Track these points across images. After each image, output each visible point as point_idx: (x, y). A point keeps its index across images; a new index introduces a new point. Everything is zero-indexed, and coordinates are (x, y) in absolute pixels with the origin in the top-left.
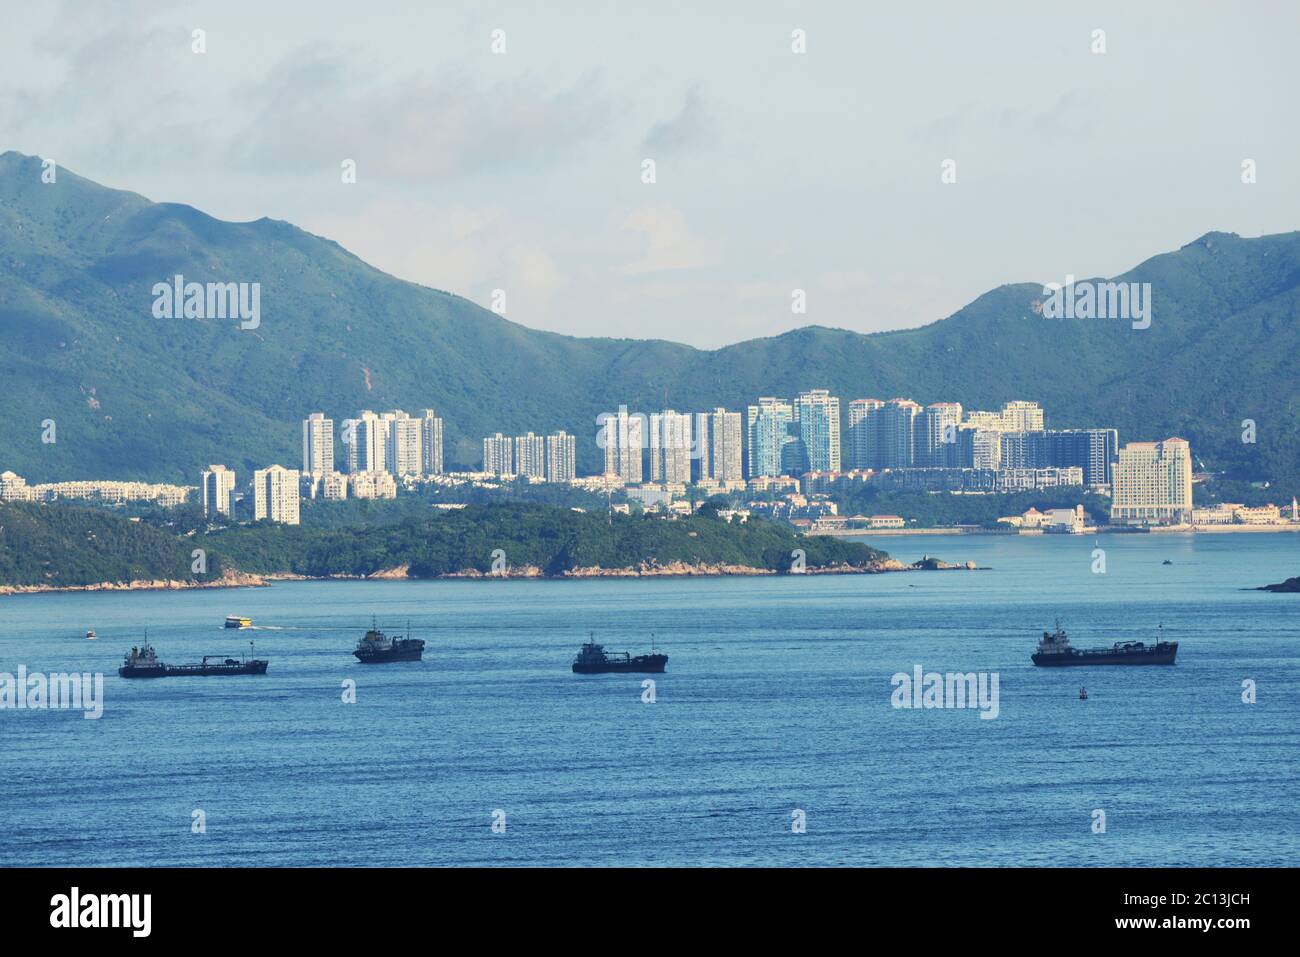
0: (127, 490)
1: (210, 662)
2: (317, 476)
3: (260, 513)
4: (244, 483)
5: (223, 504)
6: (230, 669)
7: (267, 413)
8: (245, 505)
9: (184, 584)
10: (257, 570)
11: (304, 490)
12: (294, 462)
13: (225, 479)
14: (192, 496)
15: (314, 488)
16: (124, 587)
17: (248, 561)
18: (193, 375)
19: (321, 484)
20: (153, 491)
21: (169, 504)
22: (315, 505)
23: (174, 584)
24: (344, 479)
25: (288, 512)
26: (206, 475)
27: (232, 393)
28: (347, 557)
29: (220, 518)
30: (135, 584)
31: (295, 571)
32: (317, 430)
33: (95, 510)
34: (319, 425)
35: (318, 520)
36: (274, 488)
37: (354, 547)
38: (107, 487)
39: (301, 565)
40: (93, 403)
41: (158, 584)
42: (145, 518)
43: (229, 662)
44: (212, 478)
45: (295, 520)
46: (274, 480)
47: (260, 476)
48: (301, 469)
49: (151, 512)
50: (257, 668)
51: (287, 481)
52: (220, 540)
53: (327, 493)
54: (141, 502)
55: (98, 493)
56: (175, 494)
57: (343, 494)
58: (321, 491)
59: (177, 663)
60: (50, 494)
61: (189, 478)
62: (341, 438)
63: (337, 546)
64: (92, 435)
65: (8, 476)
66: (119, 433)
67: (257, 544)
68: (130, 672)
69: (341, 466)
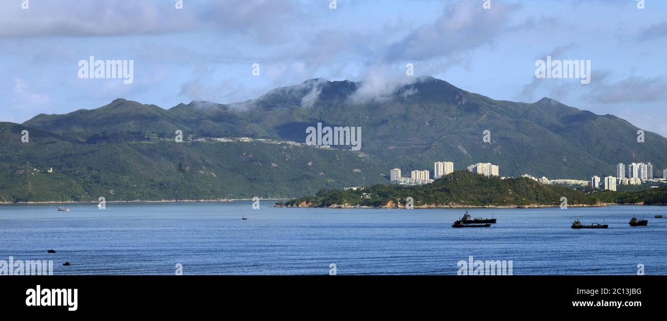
0: (573, 182)
1: (594, 225)
2: (621, 179)
3: (606, 188)
4: (602, 181)
5: (597, 185)
6: (599, 227)
7: (608, 162)
8: (602, 186)
9: (587, 205)
10: (605, 202)
11: (617, 182)
12: (615, 175)
13: (598, 179)
14: (589, 183)
15: (620, 182)
16: (572, 206)
17: (603, 200)
18: (590, 153)
19: (622, 181)
20: (580, 182)
21: (583, 185)
22: (620, 186)
23: (585, 205)
24: (627, 180)
25: (613, 188)
26: (593, 178)
27: (599, 158)
28: (628, 199)
29: (596, 189)
30: (575, 205)
31: (615, 202)
32: (621, 167)
33: (565, 187)
34: (621, 166)
35: (620, 190)
36: (610, 182)
37: (630, 197)
38: (568, 181)
39: (616, 201)
40: (565, 160)
41: (581, 205)
42: (577, 189)
43: (599, 225)
44: (594, 179)
45: (615, 190)
46: (610, 180)
47: (606, 179)
48: (617, 177)
49: (579, 187)
50: (605, 227)
51: (613, 180)
52: (596, 195)
53: (623, 183)
54: (577, 185)
55: (566, 182)
56: (585, 183)
57: (627, 183)
58: (621, 183)
59: (586, 225)
60: (554, 182)
61: (589, 179)
62: (627, 169)
63: (625, 196)
64: (564, 168)
65: (544, 178)
66: (571, 168)
67: (605, 196)
68: (574, 227)
69: (627, 176)
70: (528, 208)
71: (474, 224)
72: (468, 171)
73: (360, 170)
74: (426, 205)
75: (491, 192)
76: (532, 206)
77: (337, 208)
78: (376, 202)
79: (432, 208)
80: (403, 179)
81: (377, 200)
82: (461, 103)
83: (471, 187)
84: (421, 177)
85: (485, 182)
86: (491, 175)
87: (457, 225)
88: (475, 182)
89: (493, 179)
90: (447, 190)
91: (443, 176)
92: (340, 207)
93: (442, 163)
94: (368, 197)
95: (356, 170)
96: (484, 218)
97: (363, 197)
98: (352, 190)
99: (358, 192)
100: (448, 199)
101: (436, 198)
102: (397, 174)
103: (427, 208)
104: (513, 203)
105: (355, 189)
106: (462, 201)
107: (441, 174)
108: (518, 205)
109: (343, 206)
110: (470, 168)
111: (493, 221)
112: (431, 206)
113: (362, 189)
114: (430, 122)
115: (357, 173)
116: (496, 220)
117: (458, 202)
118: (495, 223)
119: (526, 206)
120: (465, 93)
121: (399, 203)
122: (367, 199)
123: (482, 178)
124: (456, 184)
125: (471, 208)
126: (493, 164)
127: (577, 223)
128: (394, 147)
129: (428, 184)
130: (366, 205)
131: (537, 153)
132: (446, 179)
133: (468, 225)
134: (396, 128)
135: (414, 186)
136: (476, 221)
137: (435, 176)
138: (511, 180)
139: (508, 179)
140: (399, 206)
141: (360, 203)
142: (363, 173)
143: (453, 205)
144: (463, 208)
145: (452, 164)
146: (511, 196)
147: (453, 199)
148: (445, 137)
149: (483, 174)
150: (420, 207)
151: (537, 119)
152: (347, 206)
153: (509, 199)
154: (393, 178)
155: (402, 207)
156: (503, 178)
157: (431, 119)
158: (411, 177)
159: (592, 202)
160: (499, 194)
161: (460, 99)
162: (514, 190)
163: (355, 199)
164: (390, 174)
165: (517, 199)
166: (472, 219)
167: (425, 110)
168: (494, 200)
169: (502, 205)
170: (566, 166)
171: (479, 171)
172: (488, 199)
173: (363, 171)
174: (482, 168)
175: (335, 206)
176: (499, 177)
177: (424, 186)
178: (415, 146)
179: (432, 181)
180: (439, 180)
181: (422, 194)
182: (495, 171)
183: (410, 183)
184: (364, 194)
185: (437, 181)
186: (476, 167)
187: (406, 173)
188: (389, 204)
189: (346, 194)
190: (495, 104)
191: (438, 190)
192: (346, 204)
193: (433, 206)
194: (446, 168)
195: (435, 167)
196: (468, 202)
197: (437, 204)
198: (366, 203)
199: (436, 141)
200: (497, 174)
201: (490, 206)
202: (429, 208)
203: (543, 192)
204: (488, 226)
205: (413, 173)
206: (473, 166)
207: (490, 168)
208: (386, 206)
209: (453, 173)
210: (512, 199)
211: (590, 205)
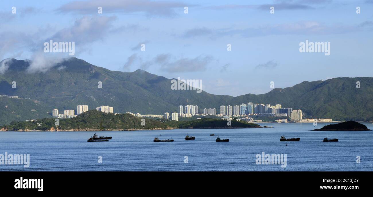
0: (155, 116)
1: (166, 140)
2: (181, 114)
3: (173, 119)
4: (170, 115)
5: (167, 118)
6: (169, 141)
7: (173, 105)
8: (170, 118)
9: (162, 129)
10: (172, 127)
11: (179, 116)
12: (177, 112)
13: (168, 114)
14: (163, 117)
15: (180, 116)
16: (154, 129)
17: (171, 126)
18: (164, 100)
19: (181, 115)
20: (158, 116)
21: (160, 118)
22: (180, 118)
23: (161, 129)
24: (184, 115)
25: (177, 119)
26: (165, 114)
27: (169, 102)
29: (167, 120)
30: (155, 129)
31: (177, 127)
32: (181, 108)
33: (150, 119)
34: (181, 107)
35: (181, 120)
36: (175, 116)
37: (186, 124)
38: (152, 115)
39: (178, 126)
40: (150, 104)
41: (159, 129)
42: (157, 120)
43: (169, 140)
44: (166, 114)
45: (178, 120)
46: (175, 115)
47: (173, 114)
48: (178, 113)
49: (158, 119)
50: (172, 141)
51: (176, 115)
52: (167, 123)
54: (156, 118)
55: (150, 116)
56: (161, 116)
57: (184, 117)
58: (181, 116)
59: (161, 140)
60: (144, 116)
61: (163, 114)
62: (184, 109)
63: (183, 124)
64: (150, 108)
65: (138, 114)
66: (153, 108)
67: (172, 123)
68: (155, 141)
69: (184, 113)
70: (130, 130)
71: (99, 140)
72: (96, 110)
73: (35, 110)
74: (73, 129)
75: (109, 122)
76: (131, 129)
77: (22, 131)
78: (44, 128)
79: (76, 131)
80: (60, 115)
81: (45, 127)
82: (92, 72)
83: (98, 119)
84: (70, 114)
85: (106, 116)
86: (109, 112)
87: (90, 140)
88: (100, 117)
89: (110, 115)
90: (84, 121)
91: (82, 113)
92: (24, 131)
93: (82, 106)
94: (40, 125)
95: (33, 110)
96: (105, 137)
97: (37, 125)
98: (30, 121)
99: (34, 123)
100: (85, 125)
101: (78, 125)
102: (56, 112)
103: (73, 131)
104: (121, 128)
105: (32, 121)
106: (93, 127)
107: (81, 112)
108: (124, 129)
109: (25, 130)
110: (97, 109)
111: (110, 138)
112: (75, 130)
113: (36, 121)
114: (75, 83)
115: (33, 112)
116: (111, 137)
117: (90, 127)
118: (111, 139)
119: (129, 130)
120: (94, 66)
121: (57, 128)
122: (39, 126)
123: (104, 114)
124: (90, 117)
125: (98, 131)
126: (110, 106)
127: (157, 139)
128: (54, 97)
129: (74, 118)
130: (39, 130)
131: (134, 100)
132: (84, 115)
133: (96, 140)
134: (55, 86)
135: (66, 119)
136: (101, 138)
137: (78, 113)
138: (120, 115)
139: (118, 115)
140: (57, 130)
141: (35, 129)
142: (37, 111)
143: (88, 129)
144: (94, 131)
145: (87, 106)
146: (120, 124)
147: (88, 125)
148: (83, 91)
149: (105, 112)
150: (69, 130)
151: (134, 81)
152: (28, 130)
153: (119, 126)
154: (54, 115)
155: (59, 130)
156: (116, 114)
157: (75, 81)
158: (64, 114)
159: (165, 127)
160: (114, 123)
161: (92, 70)
162: (122, 121)
163: (32, 126)
164: (52, 112)
165: (123, 125)
166: (98, 137)
167: (72, 76)
168: (111, 126)
169: (115, 129)
170: (150, 107)
171: (103, 110)
172: (107, 126)
173: (37, 110)
174: (104, 108)
175: (21, 130)
176: (113, 114)
177: (72, 119)
178: (67, 96)
179: (76, 116)
180: (80, 115)
181: (70, 123)
182: (111, 110)
183: (63, 117)
184: (37, 123)
185: (79, 116)
186: (101, 108)
187: (61, 112)
188: (52, 129)
189: (27, 124)
190: (111, 73)
191: (79, 121)
192: (27, 129)
193: (77, 130)
194: (84, 109)
195: (78, 108)
196: (96, 128)
197: (79, 129)
198: (39, 128)
199: (78, 93)
200: (113, 112)
201: (109, 130)
202: (74, 131)
203: (138, 122)
204: (107, 141)
205: (65, 111)
206: (99, 107)
207: (109, 109)
208: (50, 130)
209: (88, 111)
210: (121, 126)
211: (164, 129)
